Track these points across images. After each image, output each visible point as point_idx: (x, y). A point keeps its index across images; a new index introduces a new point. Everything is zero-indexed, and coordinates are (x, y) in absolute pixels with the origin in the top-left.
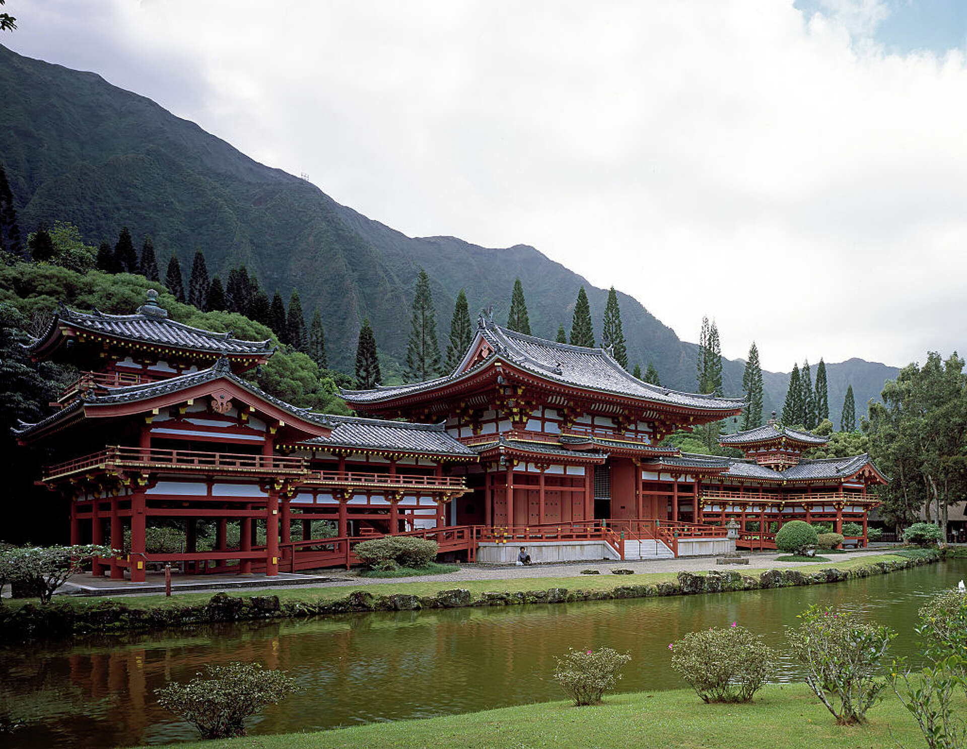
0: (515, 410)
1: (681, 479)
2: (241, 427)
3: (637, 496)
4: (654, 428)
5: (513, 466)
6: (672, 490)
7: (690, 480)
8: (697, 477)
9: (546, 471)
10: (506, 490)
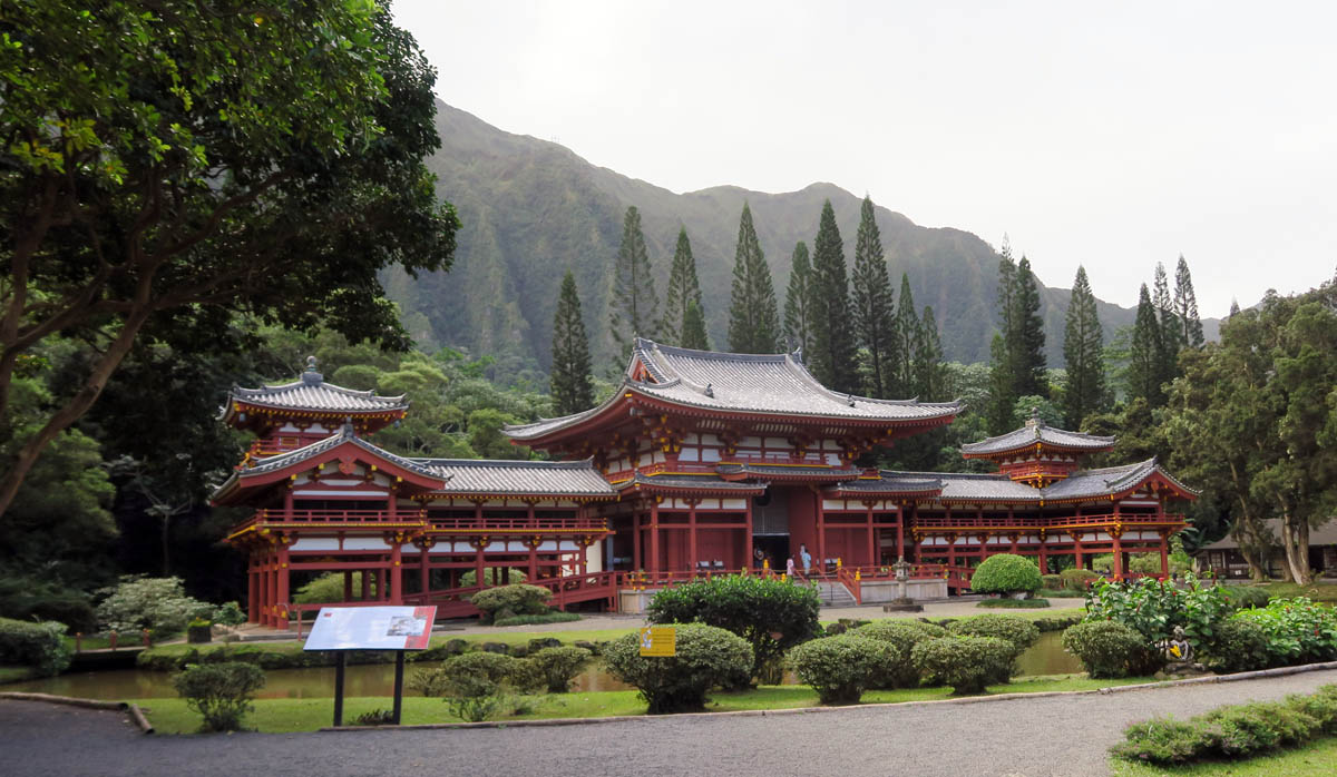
0: (663, 440)
1: (879, 507)
2: (368, 483)
3: (817, 530)
4: (844, 445)
5: (658, 504)
6: (866, 521)
7: (890, 507)
8: (900, 503)
9: (698, 507)
10: (650, 531)
